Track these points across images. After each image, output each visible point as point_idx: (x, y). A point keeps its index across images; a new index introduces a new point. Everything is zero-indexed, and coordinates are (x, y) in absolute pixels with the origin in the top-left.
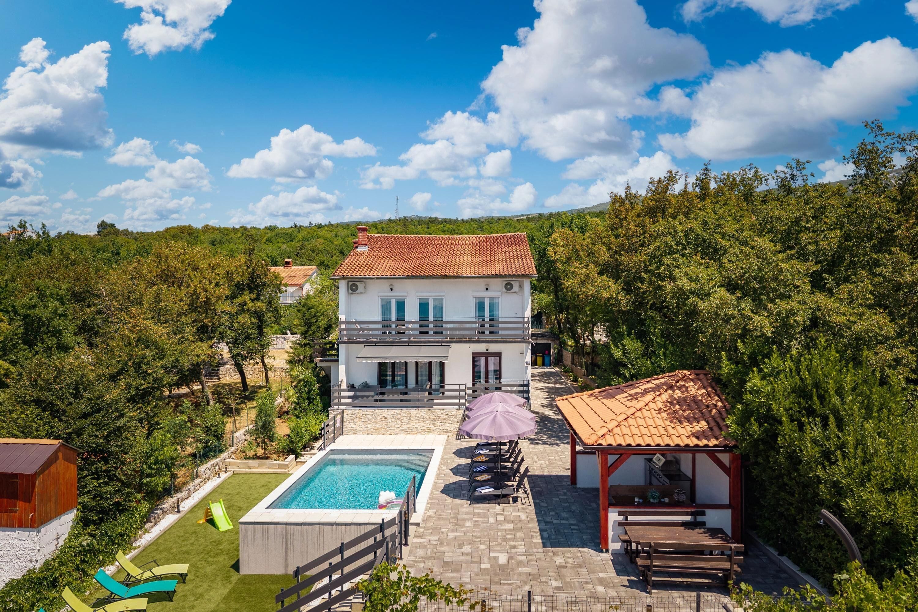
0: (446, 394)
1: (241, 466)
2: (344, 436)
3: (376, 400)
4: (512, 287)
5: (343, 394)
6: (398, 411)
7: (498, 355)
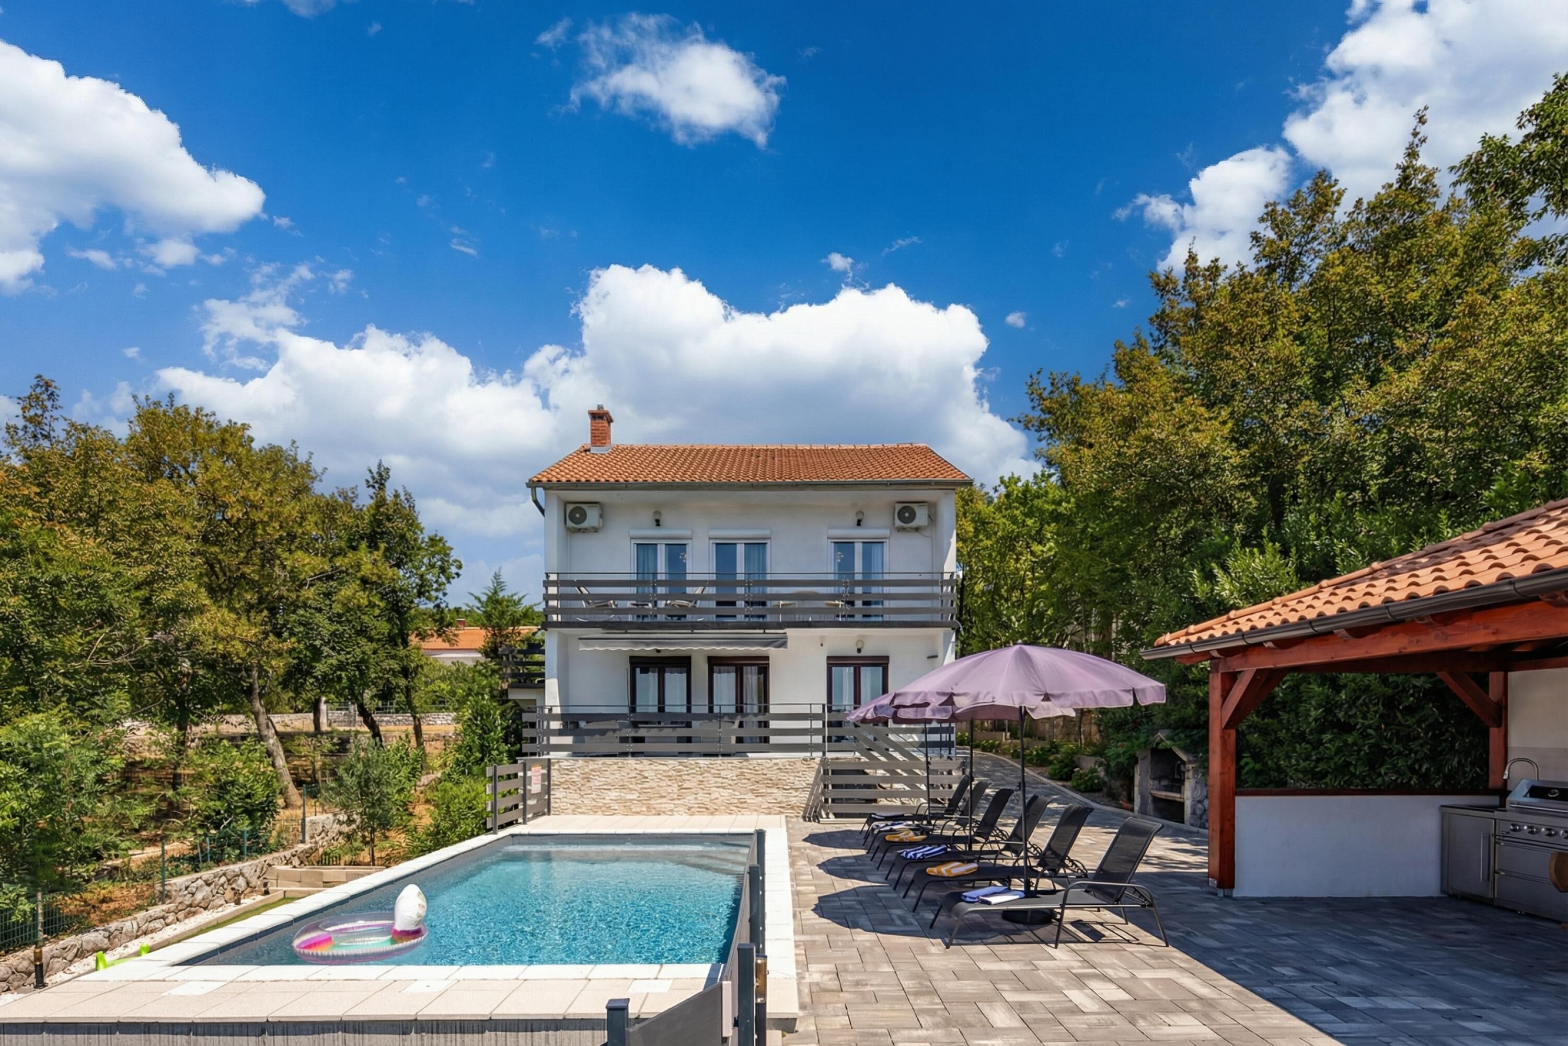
0: (774, 740)
1: (305, 879)
2: (551, 817)
3: (624, 740)
4: (913, 516)
5: (554, 740)
6: (672, 763)
7: (882, 662)
